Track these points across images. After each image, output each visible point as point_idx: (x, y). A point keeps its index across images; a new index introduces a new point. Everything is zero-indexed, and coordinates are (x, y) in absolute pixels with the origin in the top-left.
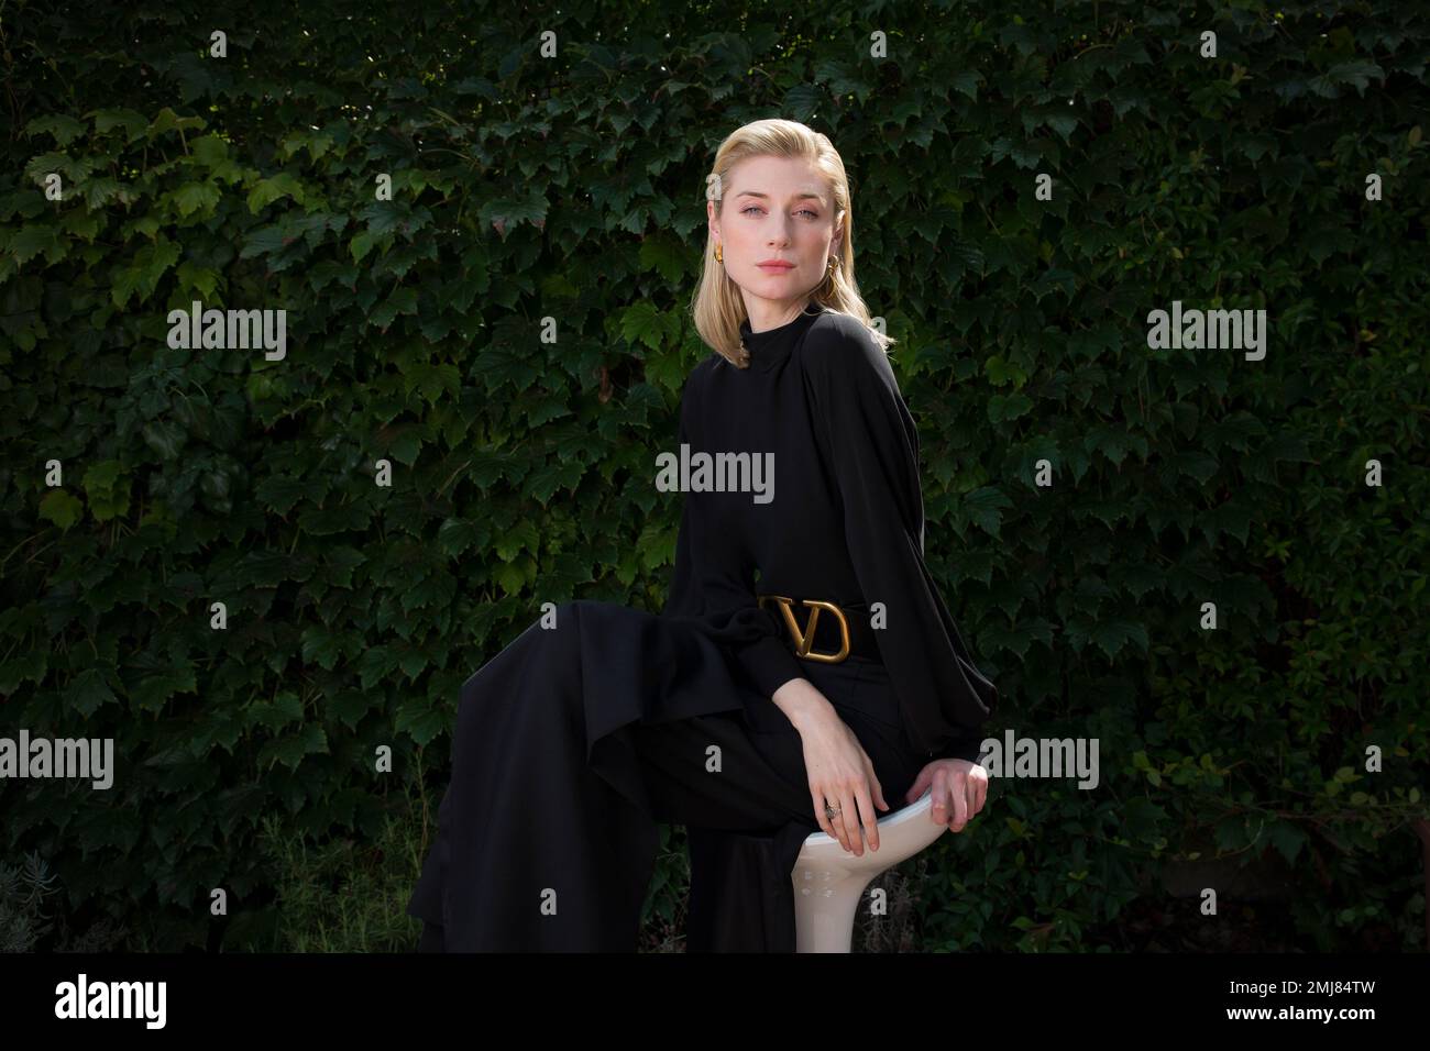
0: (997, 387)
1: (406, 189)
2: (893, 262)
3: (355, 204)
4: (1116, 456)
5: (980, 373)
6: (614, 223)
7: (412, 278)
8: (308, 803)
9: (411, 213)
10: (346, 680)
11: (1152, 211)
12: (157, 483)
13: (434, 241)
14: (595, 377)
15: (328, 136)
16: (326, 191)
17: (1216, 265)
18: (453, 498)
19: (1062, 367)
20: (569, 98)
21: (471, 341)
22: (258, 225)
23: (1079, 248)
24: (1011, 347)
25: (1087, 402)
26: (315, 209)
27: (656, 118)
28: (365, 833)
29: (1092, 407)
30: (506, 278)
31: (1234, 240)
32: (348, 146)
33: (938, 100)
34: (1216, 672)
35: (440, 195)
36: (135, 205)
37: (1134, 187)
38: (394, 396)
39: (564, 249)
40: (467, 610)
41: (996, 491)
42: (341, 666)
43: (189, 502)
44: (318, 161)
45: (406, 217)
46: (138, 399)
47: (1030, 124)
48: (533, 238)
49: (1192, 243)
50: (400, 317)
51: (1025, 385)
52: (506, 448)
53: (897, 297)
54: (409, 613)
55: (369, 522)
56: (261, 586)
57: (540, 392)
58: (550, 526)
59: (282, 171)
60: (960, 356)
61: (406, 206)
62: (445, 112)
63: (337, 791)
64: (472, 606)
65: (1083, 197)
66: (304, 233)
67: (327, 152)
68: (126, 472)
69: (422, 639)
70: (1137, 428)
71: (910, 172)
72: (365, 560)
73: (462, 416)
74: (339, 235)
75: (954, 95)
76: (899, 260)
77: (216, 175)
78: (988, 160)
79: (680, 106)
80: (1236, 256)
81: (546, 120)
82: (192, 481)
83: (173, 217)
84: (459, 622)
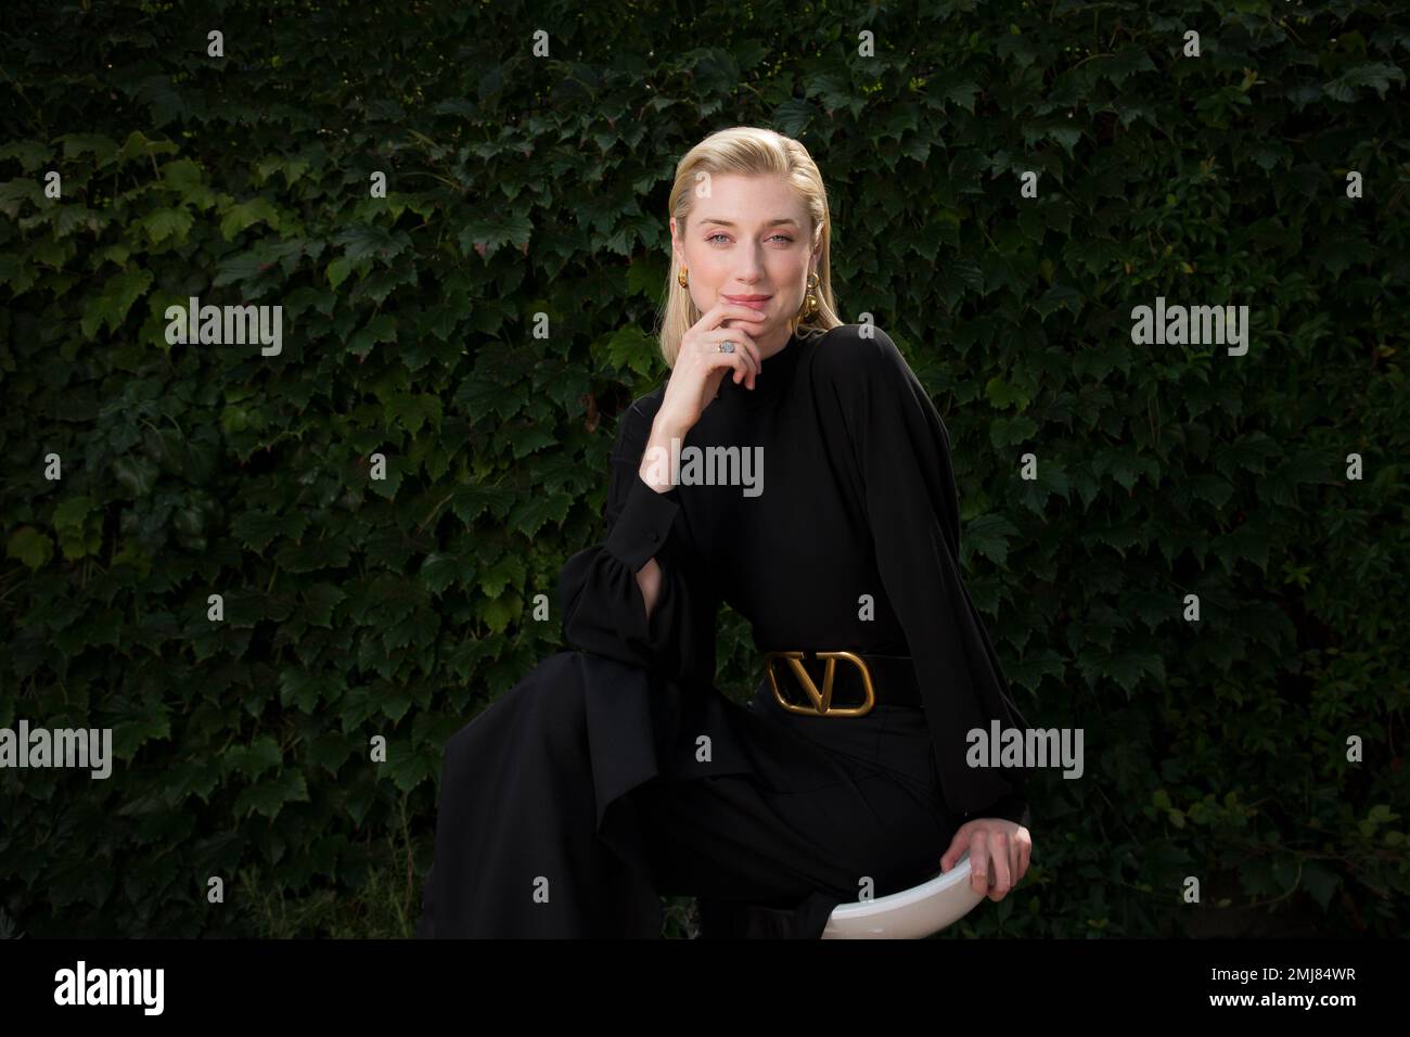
0: (999, 410)
1: (384, 213)
2: (889, 282)
3: (332, 229)
4: (1128, 480)
5: (981, 396)
6: (600, 245)
7: (391, 305)
8: (288, 853)
9: (390, 238)
10: (326, 723)
11: (1160, 224)
12: (129, 520)
13: (414, 266)
14: (582, 405)
15: (303, 159)
16: (302, 216)
17: (1227, 280)
18: (436, 533)
19: (1066, 388)
20: (552, 117)
21: (452, 370)
22: (233, 251)
23: (1083, 264)
24: (1013, 369)
25: (1093, 425)
26: (290, 234)
27: (642, 136)
28: (347, 884)
29: (1100, 429)
30: (488, 304)
31: (1245, 253)
32: (324, 169)
33: (935, 113)
34: (1234, 704)
35: (419, 218)
36: (104, 233)
37: (1140, 200)
38: (373, 428)
39: (548, 272)
40: (450, 648)
41: (1001, 519)
42: (320, 710)
43: (162, 539)
44: (294, 185)
45: (385, 242)
46: (108, 432)
47: (1031, 137)
48: (515, 263)
49: (1201, 257)
50: (379, 346)
51: (1028, 407)
52: (490, 479)
53: (893, 318)
54: (392, 652)
55: (349, 558)
56: (237, 626)
57: (525, 421)
58: (536, 560)
59: (257, 196)
60: (960, 378)
61: (385, 230)
62: (424, 134)
63: (317, 839)
64: (456, 644)
65: (1086, 211)
66: (281, 257)
67: (303, 176)
68: (96, 509)
69: (405, 680)
70: (1147, 451)
71: (906, 188)
72: (344, 597)
73: (444, 447)
74: (315, 261)
75: (951, 107)
76: (895, 280)
77: (188, 201)
78: (989, 172)
79: (667, 123)
80: (1248, 271)
81: (528, 139)
82: (164, 517)
83: (144, 243)
84: (442, 661)
